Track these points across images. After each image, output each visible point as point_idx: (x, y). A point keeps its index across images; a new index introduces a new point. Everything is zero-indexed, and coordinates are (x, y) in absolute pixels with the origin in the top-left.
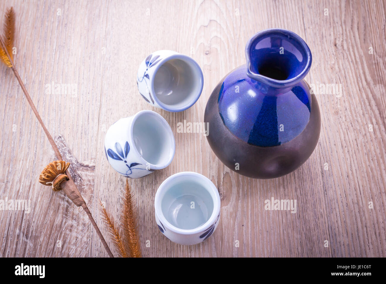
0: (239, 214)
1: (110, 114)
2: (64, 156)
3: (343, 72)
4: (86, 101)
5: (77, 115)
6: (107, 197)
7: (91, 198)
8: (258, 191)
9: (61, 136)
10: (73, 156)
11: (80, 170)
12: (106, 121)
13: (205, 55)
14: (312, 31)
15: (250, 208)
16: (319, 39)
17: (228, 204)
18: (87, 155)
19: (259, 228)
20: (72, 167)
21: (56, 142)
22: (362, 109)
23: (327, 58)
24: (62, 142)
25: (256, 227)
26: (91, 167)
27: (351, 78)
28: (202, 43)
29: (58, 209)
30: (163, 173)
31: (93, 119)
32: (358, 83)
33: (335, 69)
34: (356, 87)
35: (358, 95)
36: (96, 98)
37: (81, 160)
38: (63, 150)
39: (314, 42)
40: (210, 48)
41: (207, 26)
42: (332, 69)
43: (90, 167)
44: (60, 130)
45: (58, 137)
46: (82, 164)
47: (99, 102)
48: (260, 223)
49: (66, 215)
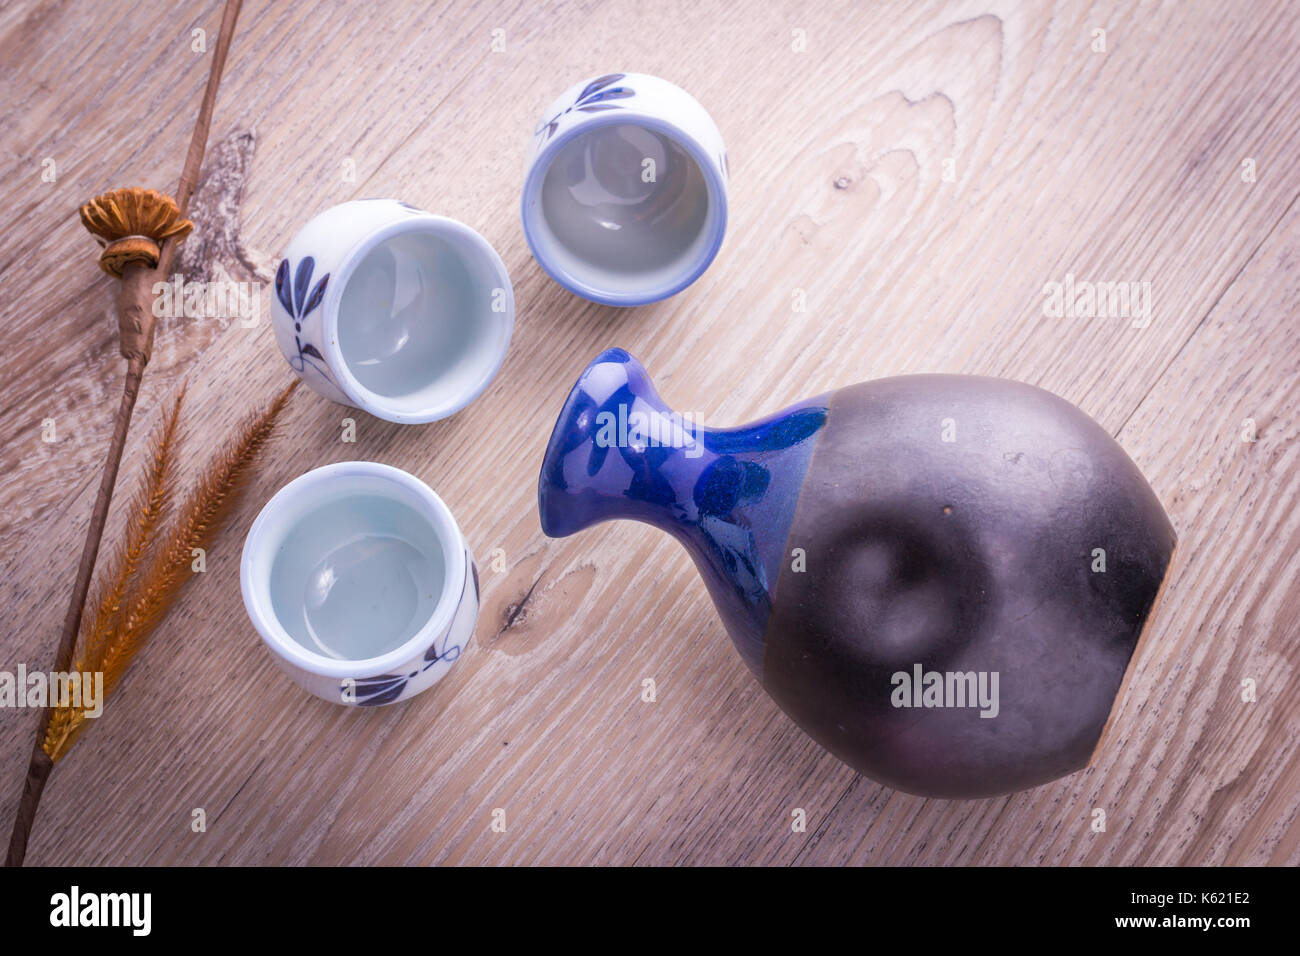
0: (526, 703)
1: (428, 167)
2: (218, 196)
3: (1201, 535)
4: (397, 85)
5: (341, 109)
6: (229, 387)
7: (189, 359)
8: (631, 685)
9: (254, 134)
10: (238, 214)
11: (224, 263)
12: (400, 182)
13: (833, 188)
14: (1219, 342)
15: (568, 710)
16: (1217, 384)
17: (516, 655)
18: (273, 237)
19: (542, 785)
20: (212, 239)
21: (230, 143)
22: (1153, 689)
23: (1191, 458)
24: (244, 153)
25: (538, 775)
26: (258, 277)
27: (1211, 573)
28: (851, 144)
29: (89, 326)
30: (424, 435)
31: (370, 150)
32: (1217, 603)
33: (1184, 508)
34: (1199, 607)
35: (1182, 640)
36: (429, 96)
37: (248, 237)
38: (228, 177)
39: (1196, 379)
40: (863, 178)
41: (911, 104)
42: (1175, 500)
43: (253, 275)
44: (264, 117)
45: (243, 132)
46: (243, 253)
47: (426, 113)
48: (557, 773)
49: (95, 356)
